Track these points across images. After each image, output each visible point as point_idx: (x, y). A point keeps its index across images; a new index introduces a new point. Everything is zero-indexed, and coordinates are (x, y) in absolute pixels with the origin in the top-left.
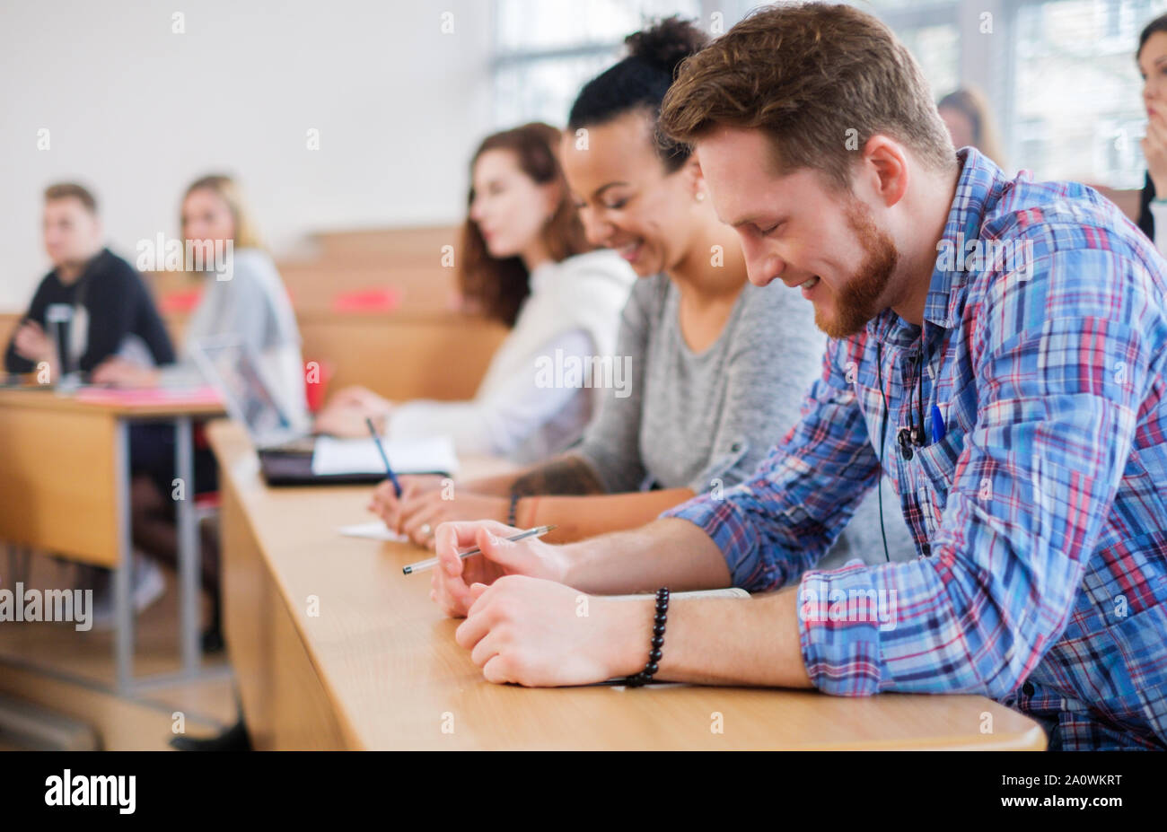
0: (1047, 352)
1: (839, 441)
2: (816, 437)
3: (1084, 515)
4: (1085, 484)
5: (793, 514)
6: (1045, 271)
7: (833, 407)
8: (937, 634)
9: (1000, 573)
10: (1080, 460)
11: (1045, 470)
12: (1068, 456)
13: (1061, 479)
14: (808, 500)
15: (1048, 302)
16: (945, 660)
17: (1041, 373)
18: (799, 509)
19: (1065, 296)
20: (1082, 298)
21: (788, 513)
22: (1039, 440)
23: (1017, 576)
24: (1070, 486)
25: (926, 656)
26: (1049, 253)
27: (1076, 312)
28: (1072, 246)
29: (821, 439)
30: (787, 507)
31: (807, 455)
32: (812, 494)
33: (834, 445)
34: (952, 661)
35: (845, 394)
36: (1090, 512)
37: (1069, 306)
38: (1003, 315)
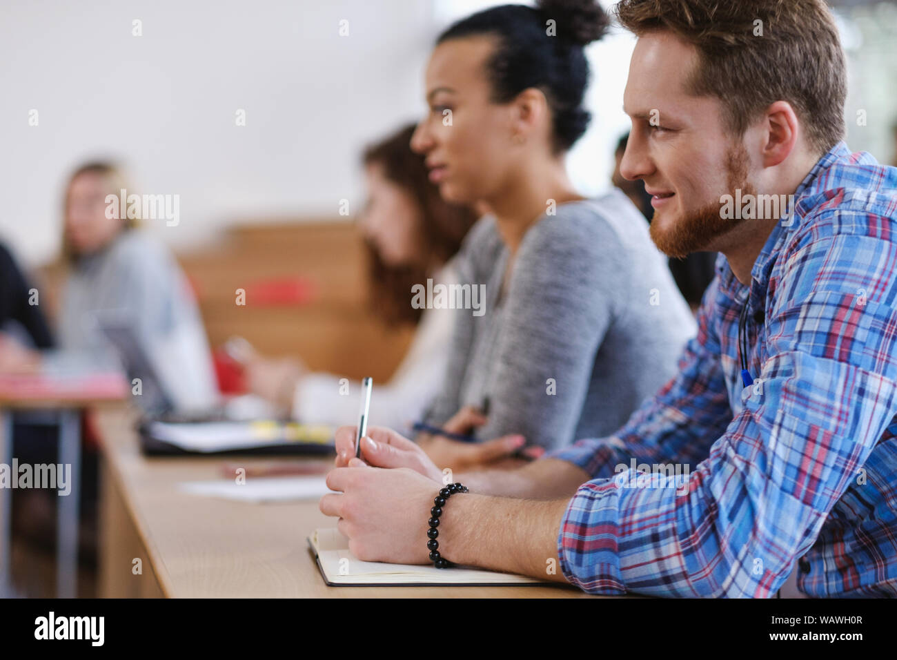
0: (805, 318)
3: (820, 466)
4: (824, 437)
8: (657, 547)
9: (728, 506)
10: (821, 417)
11: (786, 423)
12: (809, 413)
13: (799, 431)
15: (818, 277)
16: (664, 572)
17: (796, 335)
19: (834, 273)
20: (848, 277)
22: (785, 397)
24: (807, 438)
25: (648, 566)
26: (833, 235)
27: (838, 288)
28: (853, 232)
34: (670, 573)
36: (827, 464)
37: (833, 282)
38: (784, 285)
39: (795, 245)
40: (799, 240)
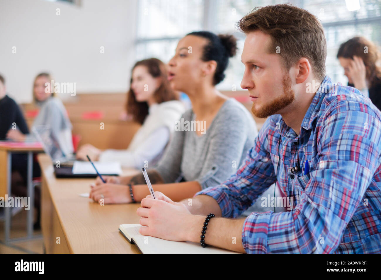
0: (340, 145)
1: (261, 175)
2: (253, 172)
3: (348, 204)
4: (349, 193)
5: (243, 198)
6: (344, 116)
7: (261, 163)
8: (287, 236)
9: (313, 220)
10: (348, 184)
11: (335, 186)
12: (343, 182)
13: (340, 190)
14: (249, 193)
15: (343, 128)
16: (289, 246)
17: (337, 152)
18: (245, 196)
19: (349, 126)
20: (355, 128)
21: (241, 197)
22: (334, 176)
23: (319, 223)
24: (343, 193)
25: (283, 244)
26: (346, 110)
27: (352, 132)
28: (355, 110)
29: (255, 173)
30: (241, 195)
31: (250, 178)
32: (250, 191)
33: (259, 176)
34: (292, 247)
35: (265, 158)
36: (350, 203)
37: (350, 130)
38: (327, 130)
39: (329, 114)
40: (331, 112)
